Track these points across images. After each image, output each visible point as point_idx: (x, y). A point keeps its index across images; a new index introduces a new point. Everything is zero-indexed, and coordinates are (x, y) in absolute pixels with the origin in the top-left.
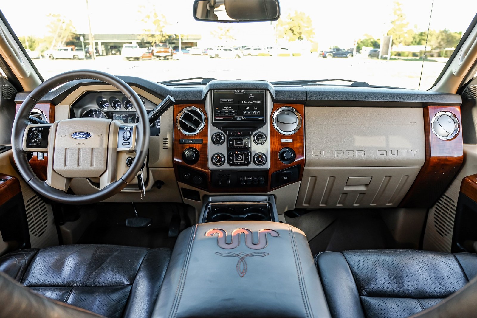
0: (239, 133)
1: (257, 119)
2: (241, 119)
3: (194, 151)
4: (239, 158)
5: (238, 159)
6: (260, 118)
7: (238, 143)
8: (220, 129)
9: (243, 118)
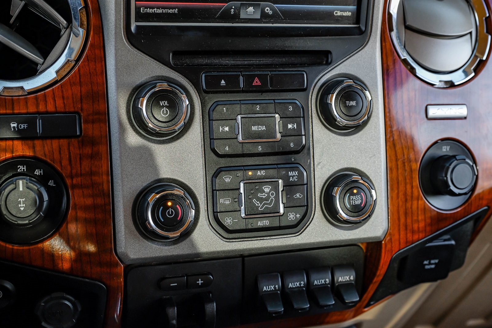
0: (257, 82)
1: (329, 16)
2: (258, 16)
3: (37, 172)
4: (261, 200)
5: (257, 203)
6: (339, 14)
7: (254, 128)
8: (166, 64)
9: (268, 10)
